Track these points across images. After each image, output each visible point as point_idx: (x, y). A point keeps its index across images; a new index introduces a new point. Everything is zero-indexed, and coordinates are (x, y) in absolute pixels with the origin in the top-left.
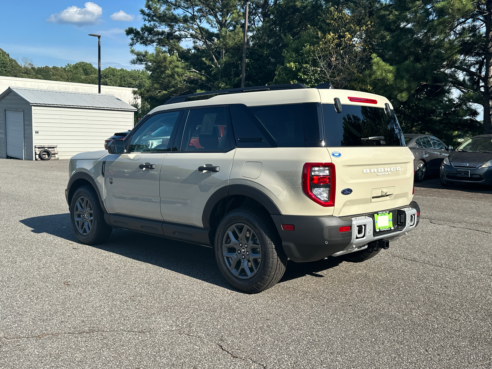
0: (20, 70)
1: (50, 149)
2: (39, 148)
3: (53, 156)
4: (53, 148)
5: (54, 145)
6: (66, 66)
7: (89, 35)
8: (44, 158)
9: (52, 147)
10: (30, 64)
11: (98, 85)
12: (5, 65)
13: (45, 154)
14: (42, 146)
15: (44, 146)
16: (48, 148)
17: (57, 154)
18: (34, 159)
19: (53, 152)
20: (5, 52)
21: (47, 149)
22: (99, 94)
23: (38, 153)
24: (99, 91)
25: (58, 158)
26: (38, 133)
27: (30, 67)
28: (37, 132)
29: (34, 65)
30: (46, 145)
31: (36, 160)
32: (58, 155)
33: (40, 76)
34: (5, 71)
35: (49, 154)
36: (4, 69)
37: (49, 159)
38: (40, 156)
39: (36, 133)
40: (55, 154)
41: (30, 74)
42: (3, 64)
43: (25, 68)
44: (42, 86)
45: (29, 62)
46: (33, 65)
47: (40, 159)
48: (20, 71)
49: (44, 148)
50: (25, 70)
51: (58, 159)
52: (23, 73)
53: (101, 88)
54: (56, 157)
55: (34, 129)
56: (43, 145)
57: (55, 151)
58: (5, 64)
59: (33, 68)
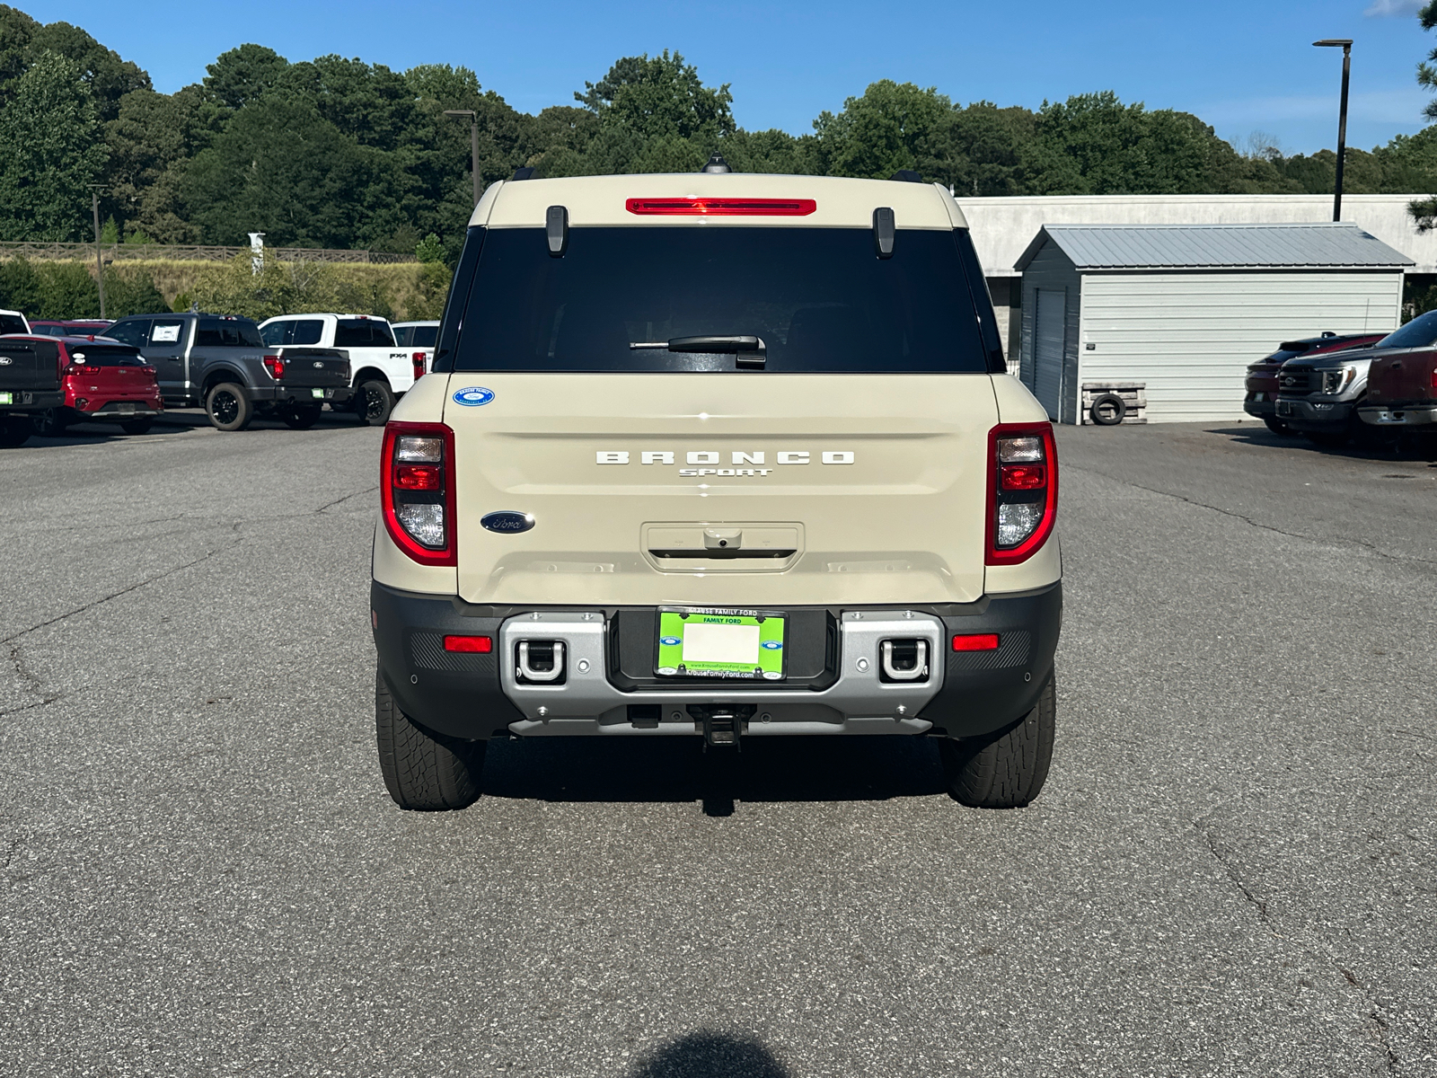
0: (1238, 171)
1: (1123, 395)
2: (1093, 391)
3: (1128, 413)
4: (1135, 390)
5: (1138, 383)
6: (1392, 144)
7: (1314, 44)
8: (1102, 420)
9: (1130, 387)
10: (1270, 150)
11: (1333, 196)
12: (1197, 161)
13: (1109, 409)
14: (1101, 385)
15: (1108, 385)
16: (1120, 390)
17: (1143, 407)
18: (1078, 422)
19: (1130, 403)
20: (1203, 124)
21: (1115, 393)
22: (1337, 224)
23: (1089, 403)
24: (1337, 217)
25: (1146, 420)
26: (1094, 349)
27: (1268, 159)
28: (1091, 347)
29: (1282, 152)
30: (1114, 383)
31: (1083, 423)
32: (1145, 410)
33: (1293, 182)
34: (1198, 176)
35: (1117, 405)
36: (1196, 172)
37: (1119, 423)
38: (1092, 416)
39: (1088, 349)
40: (1136, 408)
41: (1267, 179)
42: (1191, 157)
43: (1255, 163)
44: (1205, 211)
45: (1268, 145)
46: (1278, 152)
47: (1092, 422)
48: (1237, 173)
49: (1108, 390)
50: (1254, 169)
51: (1144, 422)
52: (1246, 177)
53: (1342, 205)
54: (1140, 416)
55: (1084, 338)
56: (1104, 382)
57: (1139, 398)
58: (1197, 156)
59: (1278, 162)
